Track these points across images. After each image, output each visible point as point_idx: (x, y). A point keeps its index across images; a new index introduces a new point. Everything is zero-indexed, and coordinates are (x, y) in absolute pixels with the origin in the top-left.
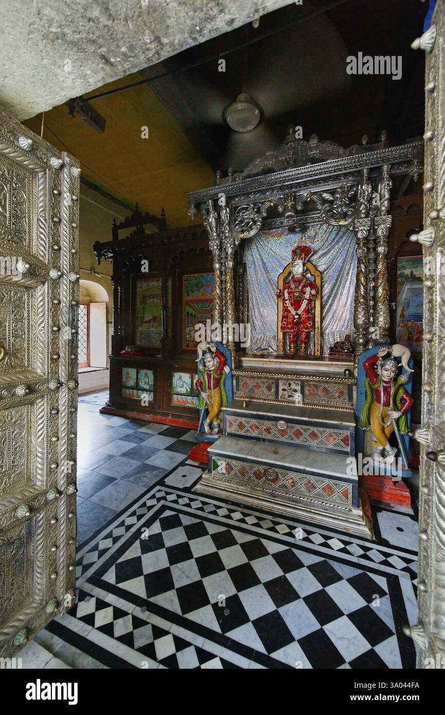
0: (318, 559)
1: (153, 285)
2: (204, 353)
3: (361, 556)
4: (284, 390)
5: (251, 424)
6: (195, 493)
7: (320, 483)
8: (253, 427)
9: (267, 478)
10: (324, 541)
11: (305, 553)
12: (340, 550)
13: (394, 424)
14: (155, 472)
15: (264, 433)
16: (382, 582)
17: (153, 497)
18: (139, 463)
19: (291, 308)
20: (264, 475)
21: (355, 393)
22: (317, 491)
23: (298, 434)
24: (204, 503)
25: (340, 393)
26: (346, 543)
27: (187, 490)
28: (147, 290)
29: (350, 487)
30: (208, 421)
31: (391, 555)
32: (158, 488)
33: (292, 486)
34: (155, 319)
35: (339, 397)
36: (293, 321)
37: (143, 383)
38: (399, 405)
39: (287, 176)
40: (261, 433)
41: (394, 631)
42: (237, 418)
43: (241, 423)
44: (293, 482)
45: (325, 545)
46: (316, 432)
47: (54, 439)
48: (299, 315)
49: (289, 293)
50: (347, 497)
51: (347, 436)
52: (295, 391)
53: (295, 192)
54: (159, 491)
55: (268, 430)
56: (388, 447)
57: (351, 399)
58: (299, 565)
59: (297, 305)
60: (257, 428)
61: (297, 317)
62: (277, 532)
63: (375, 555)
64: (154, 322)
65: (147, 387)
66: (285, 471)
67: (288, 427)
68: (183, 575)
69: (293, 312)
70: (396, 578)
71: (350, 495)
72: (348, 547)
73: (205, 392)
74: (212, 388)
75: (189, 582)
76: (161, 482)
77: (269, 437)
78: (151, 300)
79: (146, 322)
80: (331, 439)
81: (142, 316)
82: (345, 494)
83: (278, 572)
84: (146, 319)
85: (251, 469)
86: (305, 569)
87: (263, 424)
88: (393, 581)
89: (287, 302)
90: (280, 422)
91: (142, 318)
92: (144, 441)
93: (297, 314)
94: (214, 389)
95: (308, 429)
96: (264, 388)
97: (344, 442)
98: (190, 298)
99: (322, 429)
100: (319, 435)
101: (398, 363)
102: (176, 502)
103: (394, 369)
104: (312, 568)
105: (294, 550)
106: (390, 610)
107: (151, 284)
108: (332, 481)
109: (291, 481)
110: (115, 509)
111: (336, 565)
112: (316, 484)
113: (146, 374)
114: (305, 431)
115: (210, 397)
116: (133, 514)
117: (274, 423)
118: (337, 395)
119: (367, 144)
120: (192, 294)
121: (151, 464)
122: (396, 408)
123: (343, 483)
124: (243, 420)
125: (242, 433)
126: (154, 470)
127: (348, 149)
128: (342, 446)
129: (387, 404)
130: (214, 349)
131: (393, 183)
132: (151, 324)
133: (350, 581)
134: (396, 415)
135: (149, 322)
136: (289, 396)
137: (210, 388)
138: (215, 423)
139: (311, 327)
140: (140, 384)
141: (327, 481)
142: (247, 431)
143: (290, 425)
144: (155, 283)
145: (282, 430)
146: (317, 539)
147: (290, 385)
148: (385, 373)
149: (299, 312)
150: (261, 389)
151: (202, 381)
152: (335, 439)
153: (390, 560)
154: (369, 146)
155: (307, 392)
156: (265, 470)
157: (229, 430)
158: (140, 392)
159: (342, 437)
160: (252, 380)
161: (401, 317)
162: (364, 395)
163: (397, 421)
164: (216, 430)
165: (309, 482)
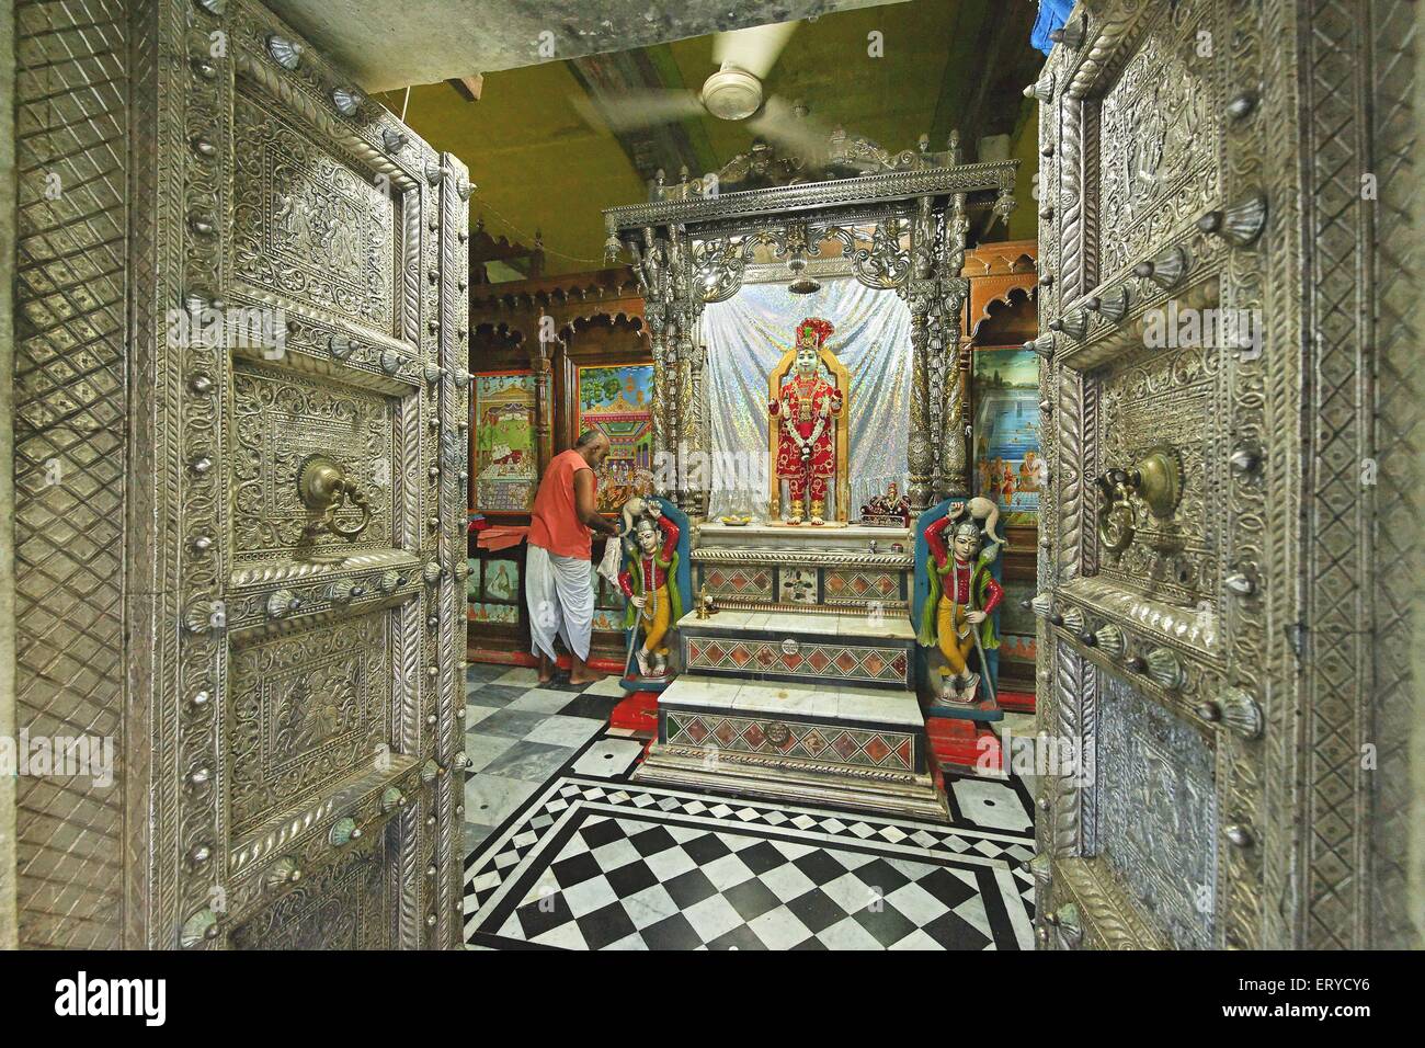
0: (868, 859)
1: (513, 385)
2: (636, 520)
3: (934, 847)
4: (788, 585)
5: (731, 651)
6: (637, 782)
7: (861, 738)
8: (738, 654)
9: (769, 740)
10: (874, 832)
11: (846, 853)
12: (901, 842)
13: (976, 633)
14: (550, 755)
15: (758, 664)
16: (969, 879)
17: (557, 796)
18: (512, 742)
19: (795, 434)
20: (765, 734)
21: (910, 584)
22: (856, 754)
23: (818, 661)
24: (657, 797)
25: (886, 585)
26: (909, 831)
27: (620, 779)
28: (497, 395)
29: (911, 739)
30: (645, 650)
31: (979, 840)
32: (562, 780)
33: (815, 750)
34: (516, 455)
35: (885, 593)
36: (799, 459)
37: (496, 587)
38: (983, 601)
39: (794, 196)
40: (751, 664)
41: (992, 938)
42: (706, 639)
43: (715, 649)
44: (816, 743)
45: (877, 838)
46: (850, 654)
47: (433, 670)
48: (811, 448)
49: (791, 407)
50: (906, 757)
51: (902, 657)
52: (809, 585)
53: (806, 223)
54: (566, 785)
55: (765, 658)
56: (966, 673)
57: (904, 596)
58: (839, 871)
59: (805, 429)
60: (745, 655)
61: (806, 450)
62: (795, 827)
63: (955, 843)
64: (515, 462)
65: (504, 595)
66: (801, 725)
67: (800, 649)
68: (646, 910)
69: (801, 442)
70: (989, 870)
71: (912, 754)
72: (912, 837)
73: (639, 594)
74: (654, 587)
75: (659, 918)
76: (567, 771)
77: (767, 670)
78: (509, 416)
79: (497, 462)
80: (876, 665)
81: (488, 448)
82: (904, 753)
83: (806, 885)
84: (497, 456)
85: (740, 728)
86: (850, 876)
87: (756, 647)
88: (985, 875)
89: (789, 424)
90: (788, 641)
91: (489, 453)
92: (510, 701)
93: (806, 446)
94: (657, 588)
95: (837, 651)
96: (751, 584)
97: (897, 668)
98: (593, 412)
99: (861, 649)
100: (855, 659)
101: (981, 529)
102: (604, 800)
103: (973, 540)
104: (860, 873)
105: (827, 850)
106: (984, 913)
107: (508, 382)
108: (881, 733)
109: (812, 741)
110: (487, 824)
111: (897, 865)
112: (856, 742)
113: (502, 569)
114: (832, 655)
115: (649, 605)
116: (527, 827)
117: (776, 643)
118: (881, 588)
119: (927, 150)
120: (598, 405)
121: (538, 741)
122: (978, 607)
123: (900, 735)
124: (716, 642)
125: (716, 667)
126: (545, 751)
127: (897, 156)
128: (894, 677)
129: (963, 600)
130: (656, 514)
131: (970, 224)
132: (508, 466)
133: (921, 882)
134: (978, 616)
135: (505, 460)
136: (798, 596)
137: (649, 588)
138: (659, 656)
139: (831, 470)
140: (489, 589)
141: (873, 733)
142: (727, 662)
143: (805, 645)
144: (518, 382)
145: (790, 657)
146: (862, 829)
147: (799, 575)
148: (960, 547)
149: (810, 441)
150: (746, 585)
151: (634, 575)
152: (882, 665)
153: (977, 847)
154: (929, 154)
155: (830, 587)
156: (767, 728)
157: (690, 664)
158: (488, 606)
159: (894, 659)
160: (728, 571)
161: (979, 451)
162: (925, 587)
163: (981, 626)
164: (661, 668)
165: (844, 739)
